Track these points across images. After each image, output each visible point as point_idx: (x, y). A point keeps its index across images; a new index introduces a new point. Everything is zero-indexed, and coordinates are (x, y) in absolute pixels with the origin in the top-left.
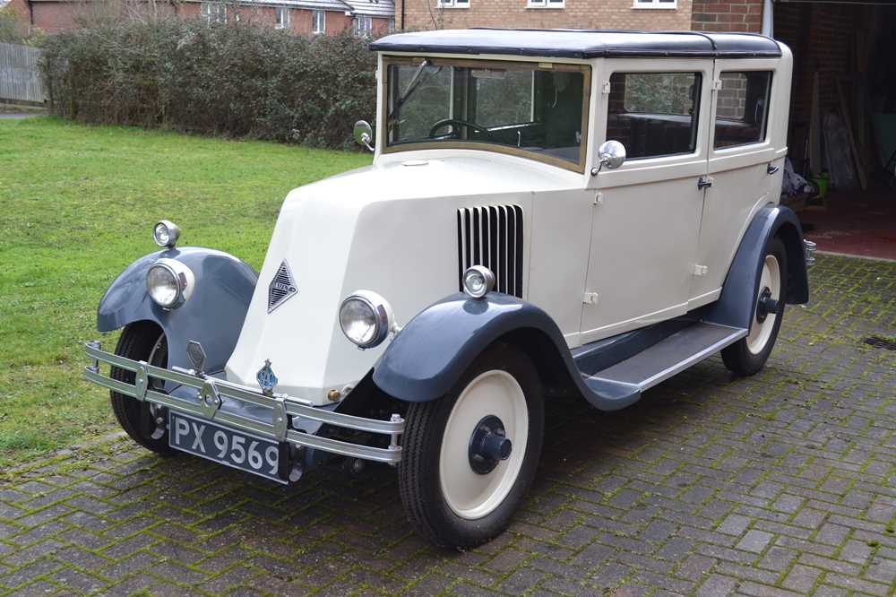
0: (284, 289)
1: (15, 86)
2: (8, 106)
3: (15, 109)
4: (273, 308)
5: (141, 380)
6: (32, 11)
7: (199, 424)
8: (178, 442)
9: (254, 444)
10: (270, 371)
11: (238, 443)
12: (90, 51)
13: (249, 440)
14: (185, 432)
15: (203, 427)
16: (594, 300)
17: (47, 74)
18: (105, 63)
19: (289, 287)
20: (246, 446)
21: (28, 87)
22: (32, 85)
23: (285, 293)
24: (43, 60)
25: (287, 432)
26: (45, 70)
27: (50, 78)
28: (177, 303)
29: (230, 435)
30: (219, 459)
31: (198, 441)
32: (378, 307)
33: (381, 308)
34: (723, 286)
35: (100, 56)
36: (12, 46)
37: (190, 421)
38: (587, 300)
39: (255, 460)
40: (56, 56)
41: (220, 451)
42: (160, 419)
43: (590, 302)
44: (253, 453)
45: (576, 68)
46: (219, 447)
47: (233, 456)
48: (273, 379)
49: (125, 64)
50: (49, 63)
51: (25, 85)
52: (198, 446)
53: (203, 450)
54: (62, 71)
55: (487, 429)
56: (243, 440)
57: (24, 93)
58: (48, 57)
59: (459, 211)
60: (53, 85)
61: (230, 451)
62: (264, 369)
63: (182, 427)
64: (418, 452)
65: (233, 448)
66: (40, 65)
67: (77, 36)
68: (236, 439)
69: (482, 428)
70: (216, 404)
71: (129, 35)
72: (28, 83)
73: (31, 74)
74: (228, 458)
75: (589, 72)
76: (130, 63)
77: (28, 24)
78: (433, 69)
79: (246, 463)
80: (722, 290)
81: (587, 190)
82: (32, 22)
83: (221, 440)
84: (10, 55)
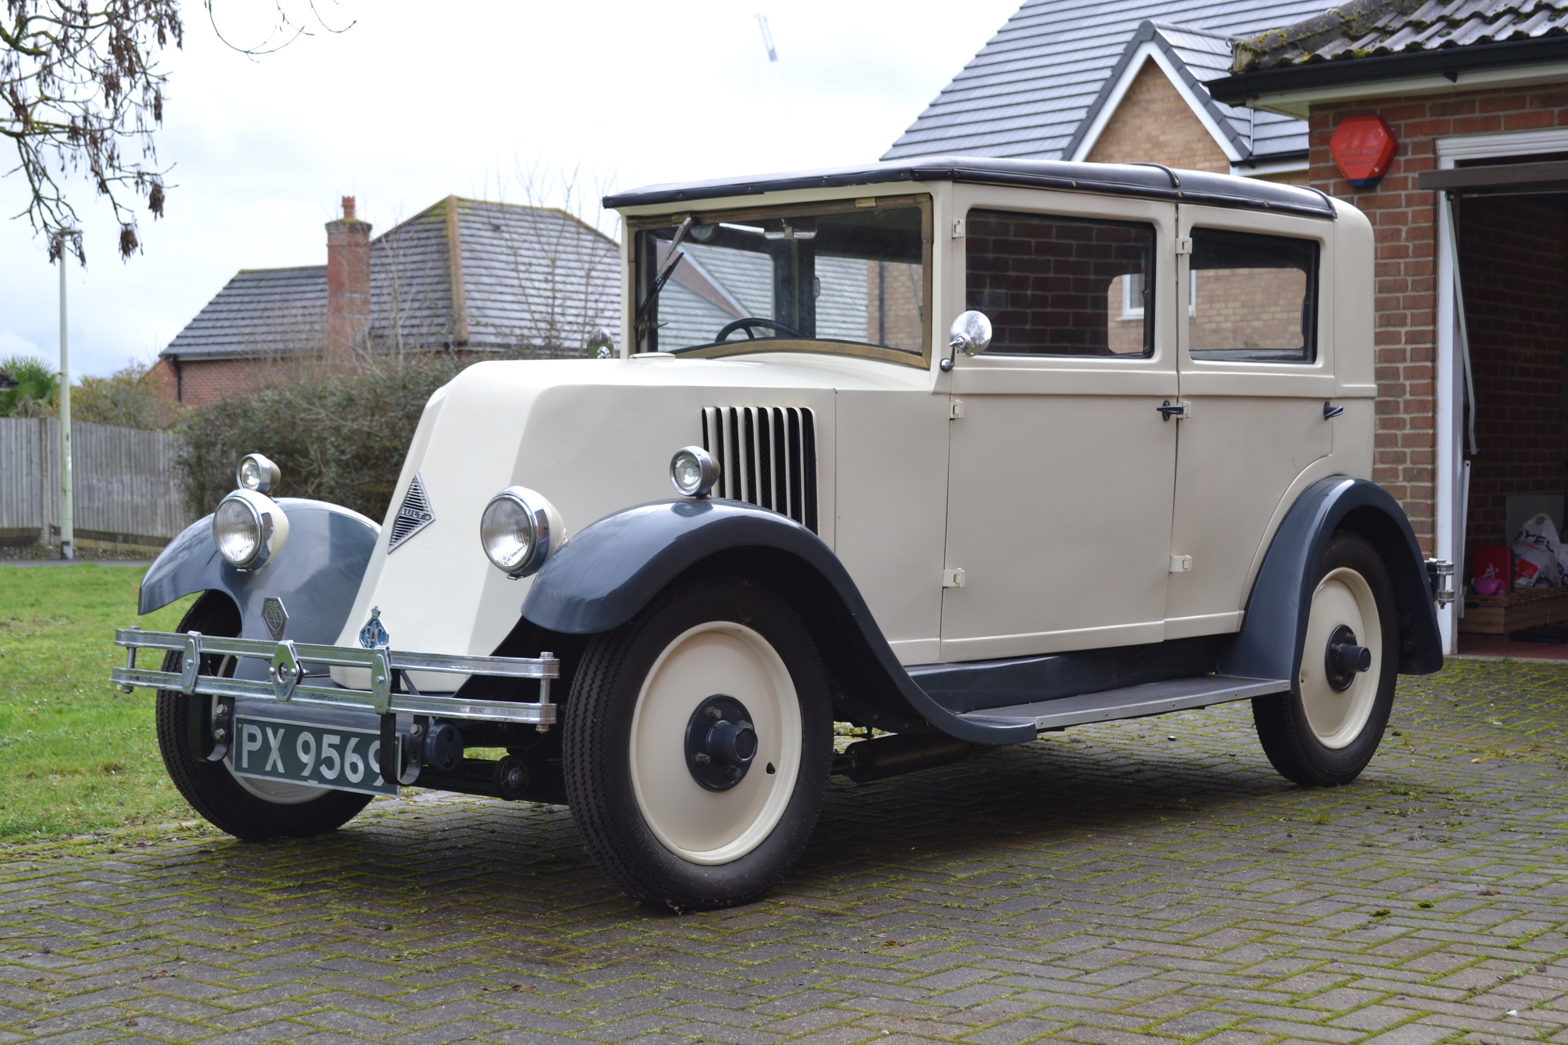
0: (415, 517)
1: (135, 509)
2: (121, 547)
3: (134, 552)
4: (396, 545)
5: (190, 661)
6: (180, 379)
7: (275, 727)
8: (245, 764)
9: (353, 741)
10: (378, 624)
11: (330, 746)
12: (277, 432)
13: (345, 737)
14: (256, 746)
15: (281, 731)
16: (958, 580)
17: (195, 478)
18: (305, 453)
19: (421, 513)
20: (341, 749)
21: (161, 511)
22: (168, 506)
23: (415, 522)
24: (188, 452)
25: (390, 698)
26: (192, 473)
27: (202, 487)
28: (256, 560)
29: (318, 734)
30: (305, 779)
31: (275, 755)
32: (537, 513)
33: (541, 514)
34: (1246, 609)
35: (296, 441)
36: (133, 433)
37: (262, 726)
38: (948, 582)
39: (354, 768)
40: (213, 444)
41: (305, 765)
42: (221, 732)
43: (954, 585)
44: (352, 757)
45: (910, 201)
46: (304, 758)
47: (324, 770)
48: (383, 636)
49: (343, 452)
50: (199, 458)
51: (154, 506)
52: (275, 765)
53: (281, 769)
54: (223, 473)
55: (718, 713)
56: (336, 740)
57: (154, 521)
58: (198, 446)
59: (704, 412)
60: (206, 500)
61: (319, 762)
62: (370, 623)
63: (252, 738)
64: (589, 723)
65: (324, 756)
66: (182, 462)
67: (254, 404)
68: (328, 739)
69: (710, 710)
70: (295, 675)
71: (351, 400)
72: (161, 503)
73: (166, 484)
74: (316, 775)
75: (929, 204)
76: (351, 450)
77: (172, 401)
78: (704, 231)
79: (342, 779)
80: (1245, 616)
81: (935, 393)
82: (180, 398)
83: (306, 748)
84: (129, 451)
